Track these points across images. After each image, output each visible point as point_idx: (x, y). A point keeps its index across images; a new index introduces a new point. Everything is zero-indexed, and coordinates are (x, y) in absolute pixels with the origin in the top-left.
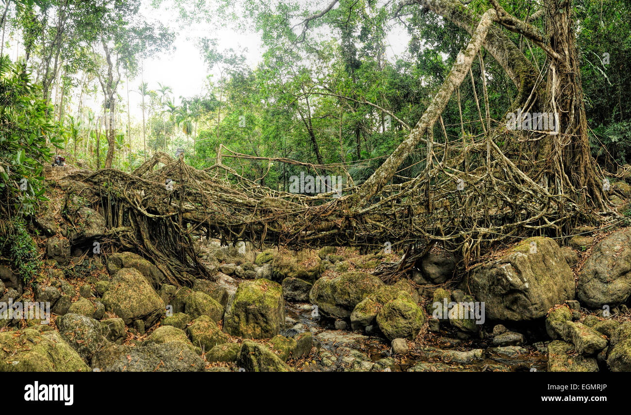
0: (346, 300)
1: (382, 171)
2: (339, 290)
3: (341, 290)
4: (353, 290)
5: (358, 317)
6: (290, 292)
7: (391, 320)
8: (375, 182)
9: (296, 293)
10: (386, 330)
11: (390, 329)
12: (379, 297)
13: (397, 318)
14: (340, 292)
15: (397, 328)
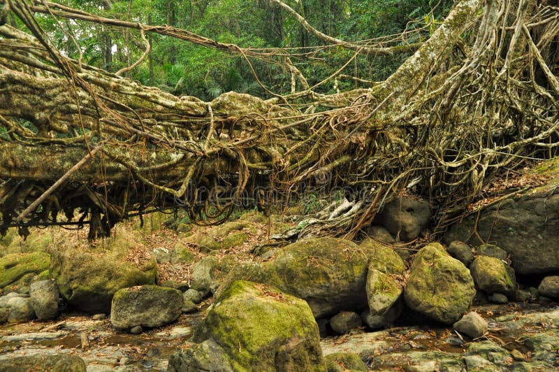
0: (321, 287)
1: (432, 50)
2: (301, 274)
3: (305, 272)
4: (330, 267)
5: (384, 302)
6: (135, 316)
7: (442, 290)
8: (421, 69)
9: (147, 314)
10: (439, 307)
11: (445, 304)
12: (390, 264)
13: (453, 284)
14: (305, 276)
15: (456, 300)
